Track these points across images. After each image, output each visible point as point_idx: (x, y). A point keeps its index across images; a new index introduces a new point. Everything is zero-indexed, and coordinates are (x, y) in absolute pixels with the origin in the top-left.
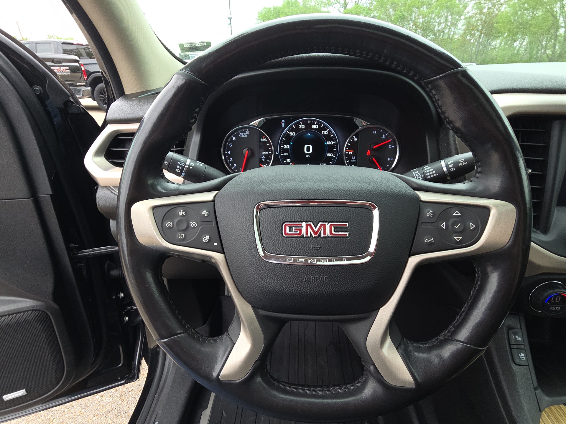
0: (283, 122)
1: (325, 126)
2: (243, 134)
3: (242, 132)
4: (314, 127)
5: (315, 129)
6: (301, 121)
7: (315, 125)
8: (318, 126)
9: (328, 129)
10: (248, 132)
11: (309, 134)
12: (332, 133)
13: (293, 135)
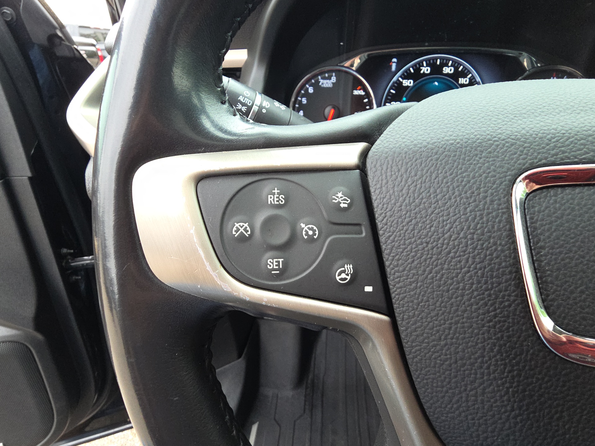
0: (394, 62)
1: (466, 69)
2: (325, 81)
3: (324, 78)
4: (447, 70)
5: (448, 75)
6: (426, 60)
7: (448, 67)
8: (453, 69)
9: (470, 75)
10: (334, 79)
11: (436, 83)
12: (476, 81)
13: (409, 85)
